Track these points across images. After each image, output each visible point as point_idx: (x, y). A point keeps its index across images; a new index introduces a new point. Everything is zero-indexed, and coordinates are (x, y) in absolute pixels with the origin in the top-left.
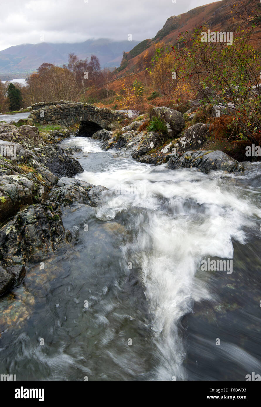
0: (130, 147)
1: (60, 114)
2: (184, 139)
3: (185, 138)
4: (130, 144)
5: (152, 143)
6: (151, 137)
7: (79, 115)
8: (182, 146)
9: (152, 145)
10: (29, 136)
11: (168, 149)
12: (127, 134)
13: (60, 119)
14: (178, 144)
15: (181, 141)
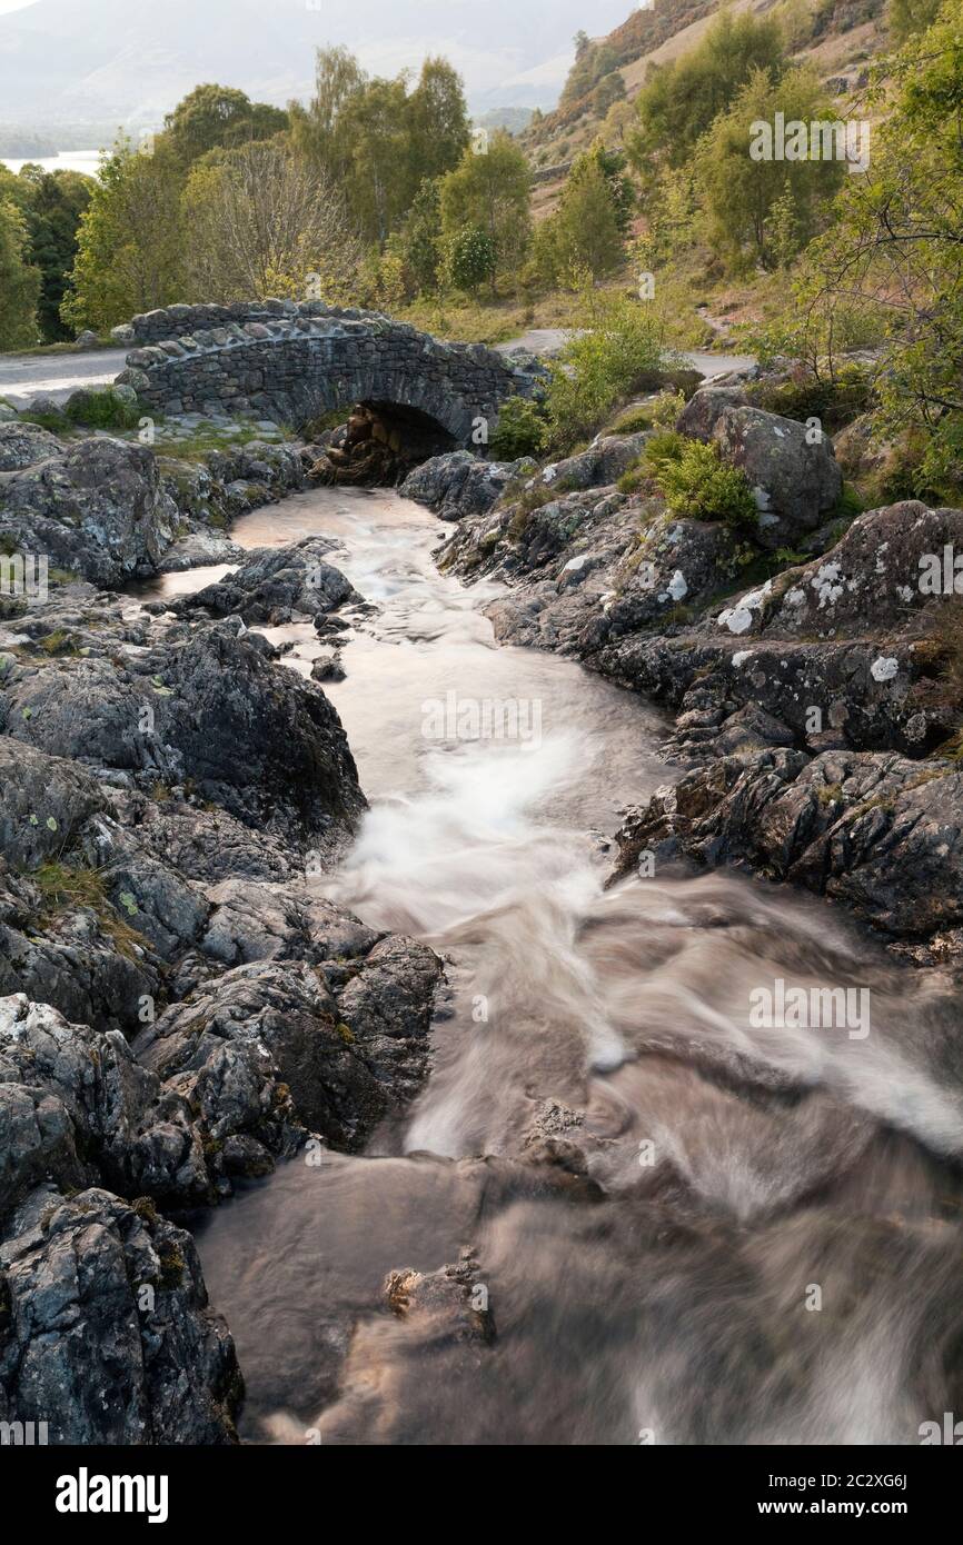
0: (578, 578)
1: (259, 368)
2: (831, 570)
3: (836, 567)
4: (575, 564)
5: (678, 576)
6: (677, 549)
7: (347, 375)
8: (822, 604)
9: (677, 584)
10: (113, 491)
11: (754, 612)
12: (566, 504)
13: (261, 389)
14: (802, 593)
15: (816, 583)
